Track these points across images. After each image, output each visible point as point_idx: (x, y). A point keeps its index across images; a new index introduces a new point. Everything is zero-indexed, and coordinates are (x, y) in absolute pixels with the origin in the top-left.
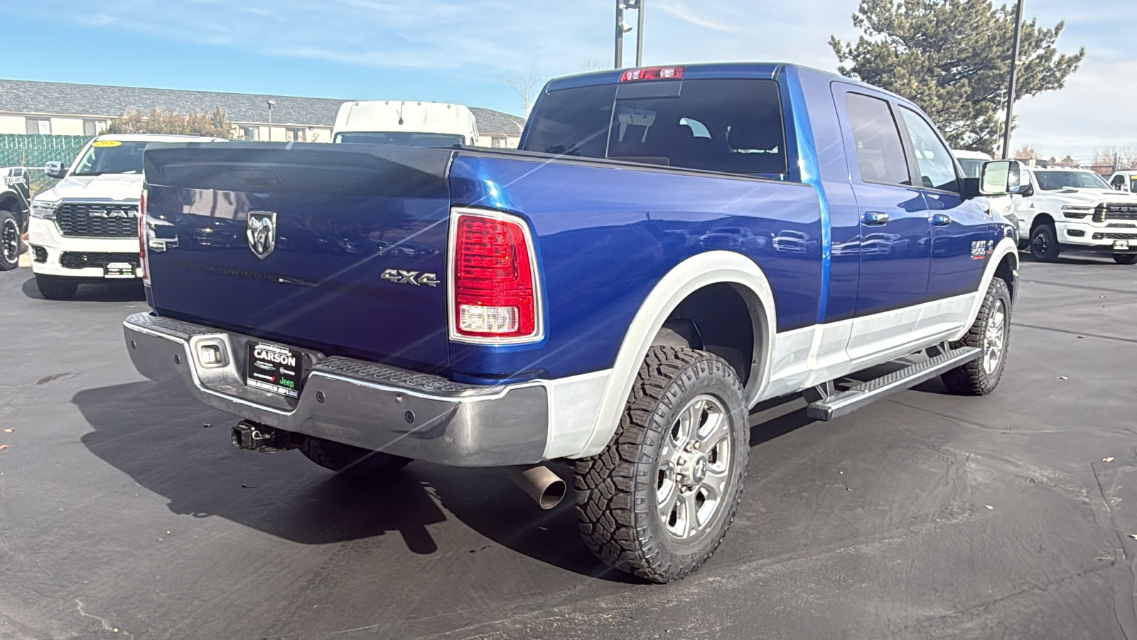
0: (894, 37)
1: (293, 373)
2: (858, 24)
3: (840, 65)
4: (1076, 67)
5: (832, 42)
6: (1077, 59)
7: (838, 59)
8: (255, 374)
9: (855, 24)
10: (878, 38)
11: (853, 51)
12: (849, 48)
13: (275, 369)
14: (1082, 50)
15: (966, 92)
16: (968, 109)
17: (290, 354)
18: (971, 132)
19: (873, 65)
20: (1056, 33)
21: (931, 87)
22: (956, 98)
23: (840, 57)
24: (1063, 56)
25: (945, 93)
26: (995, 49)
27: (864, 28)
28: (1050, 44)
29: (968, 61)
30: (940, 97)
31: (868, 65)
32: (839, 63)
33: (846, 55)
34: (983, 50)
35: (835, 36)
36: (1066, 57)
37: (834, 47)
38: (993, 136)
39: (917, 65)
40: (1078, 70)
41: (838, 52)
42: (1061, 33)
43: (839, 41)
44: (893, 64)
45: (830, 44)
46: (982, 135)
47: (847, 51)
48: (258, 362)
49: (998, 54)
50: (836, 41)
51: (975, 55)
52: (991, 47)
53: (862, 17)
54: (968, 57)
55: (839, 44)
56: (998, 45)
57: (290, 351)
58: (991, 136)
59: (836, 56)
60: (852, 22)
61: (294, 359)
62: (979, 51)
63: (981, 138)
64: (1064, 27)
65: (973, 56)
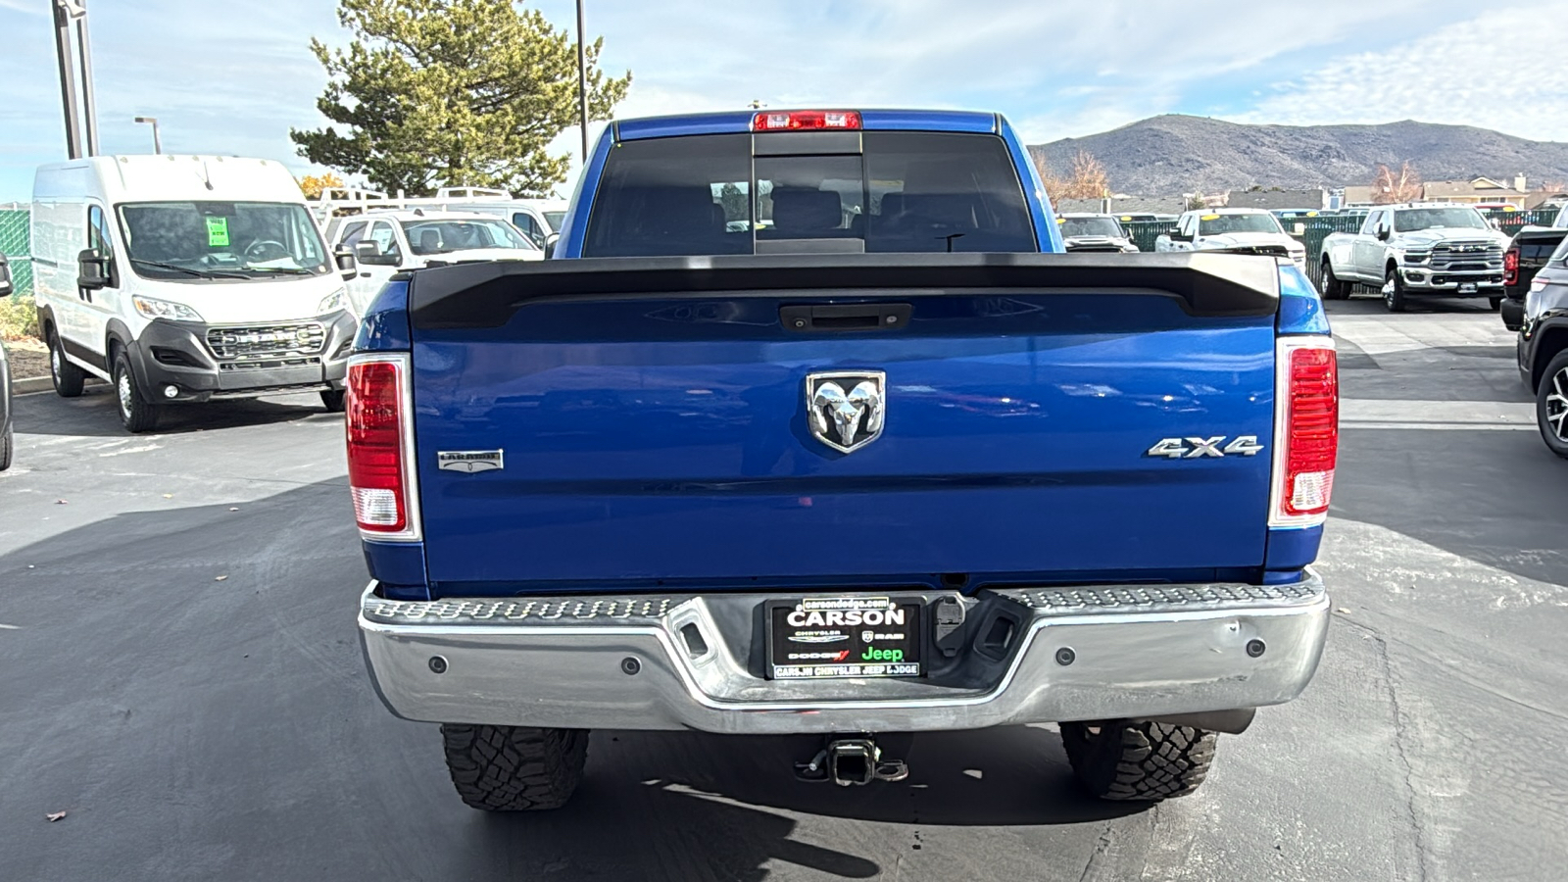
0: (399, 45)
1: (901, 636)
2: (347, 24)
3: (331, 79)
4: (624, 94)
5: (315, 47)
6: (625, 84)
7: (327, 71)
8: (791, 656)
9: (343, 23)
10: (376, 44)
11: (347, 61)
12: (341, 56)
13: (847, 637)
14: (629, 73)
15: (510, 122)
16: (513, 144)
17: (893, 605)
18: (521, 173)
19: (380, 82)
20: (597, 51)
21: (466, 115)
22: (498, 130)
23: (330, 69)
24: (610, 81)
25: (484, 123)
26: (535, 67)
27: (355, 30)
28: (592, 64)
29: (503, 81)
30: (478, 127)
31: (373, 82)
32: (329, 76)
33: (339, 66)
34: (521, 69)
35: (317, 39)
36: (614, 83)
37: (319, 54)
38: (546, 179)
39: (441, 84)
40: (627, 97)
41: (326, 61)
42: (601, 49)
43: (325, 46)
44: (410, 81)
45: (312, 48)
46: (533, 177)
47: (338, 60)
48: (797, 633)
49: (540, 74)
50: (321, 46)
51: (514, 74)
52: (529, 65)
53: (352, 13)
54: (503, 77)
55: (325, 49)
56: (538, 64)
57: (891, 600)
58: (545, 179)
59: (324, 67)
60: (339, 19)
61: (901, 612)
62: (517, 69)
63: (531, 182)
64: (604, 44)
65: (509, 76)
